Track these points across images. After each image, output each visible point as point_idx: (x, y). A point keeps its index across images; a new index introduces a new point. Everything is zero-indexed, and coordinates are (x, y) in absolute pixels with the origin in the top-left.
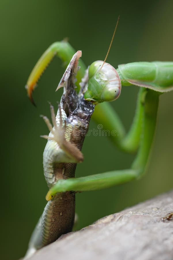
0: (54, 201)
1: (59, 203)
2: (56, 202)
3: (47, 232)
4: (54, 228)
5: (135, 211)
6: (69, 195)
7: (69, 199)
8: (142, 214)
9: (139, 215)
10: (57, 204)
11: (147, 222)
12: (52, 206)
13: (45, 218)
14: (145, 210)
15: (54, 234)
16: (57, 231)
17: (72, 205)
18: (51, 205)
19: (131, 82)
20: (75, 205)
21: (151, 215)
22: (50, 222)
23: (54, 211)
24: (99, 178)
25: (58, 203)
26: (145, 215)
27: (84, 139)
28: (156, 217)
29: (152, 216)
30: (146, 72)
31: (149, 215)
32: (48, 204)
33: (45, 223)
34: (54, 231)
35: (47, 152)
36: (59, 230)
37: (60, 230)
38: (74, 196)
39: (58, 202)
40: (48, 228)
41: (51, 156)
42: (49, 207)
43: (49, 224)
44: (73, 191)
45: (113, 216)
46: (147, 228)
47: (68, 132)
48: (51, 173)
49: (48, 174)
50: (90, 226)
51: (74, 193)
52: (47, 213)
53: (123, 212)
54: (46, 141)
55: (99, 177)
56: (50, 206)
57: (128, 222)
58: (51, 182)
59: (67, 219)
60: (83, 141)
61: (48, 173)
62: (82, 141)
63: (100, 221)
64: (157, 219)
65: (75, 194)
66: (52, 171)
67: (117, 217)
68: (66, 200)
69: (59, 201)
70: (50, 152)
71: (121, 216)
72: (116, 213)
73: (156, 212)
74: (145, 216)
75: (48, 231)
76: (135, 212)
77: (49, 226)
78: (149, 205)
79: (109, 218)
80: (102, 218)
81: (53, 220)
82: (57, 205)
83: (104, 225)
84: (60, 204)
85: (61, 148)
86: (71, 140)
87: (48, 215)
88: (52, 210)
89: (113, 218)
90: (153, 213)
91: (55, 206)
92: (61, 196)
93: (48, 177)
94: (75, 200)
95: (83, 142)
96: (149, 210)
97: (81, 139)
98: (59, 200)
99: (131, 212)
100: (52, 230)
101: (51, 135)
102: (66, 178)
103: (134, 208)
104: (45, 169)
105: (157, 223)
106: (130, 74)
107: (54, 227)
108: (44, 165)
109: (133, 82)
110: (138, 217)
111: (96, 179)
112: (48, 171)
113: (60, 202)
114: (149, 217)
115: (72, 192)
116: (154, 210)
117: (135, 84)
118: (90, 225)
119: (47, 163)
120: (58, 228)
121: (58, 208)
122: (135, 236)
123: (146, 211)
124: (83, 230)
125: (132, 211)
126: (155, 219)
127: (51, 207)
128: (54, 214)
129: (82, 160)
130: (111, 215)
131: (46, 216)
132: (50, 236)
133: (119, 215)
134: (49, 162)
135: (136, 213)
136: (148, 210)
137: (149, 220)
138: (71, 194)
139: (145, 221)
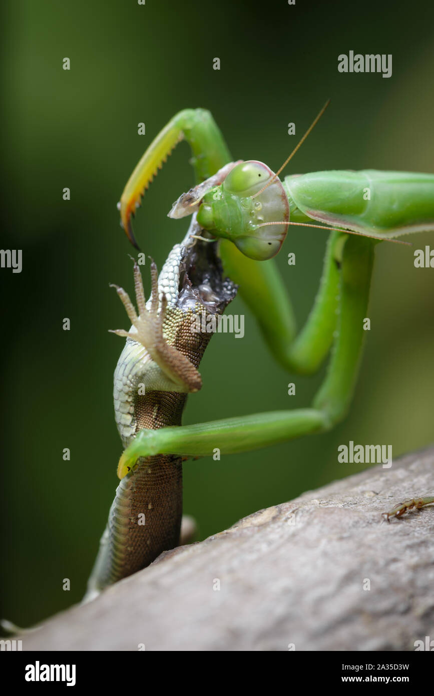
0: (134, 478)
1: (146, 481)
2: (137, 480)
3: (121, 547)
4: (136, 539)
5: (326, 498)
6: (166, 464)
7: (166, 473)
8: (340, 506)
9: (335, 508)
10: (141, 484)
11: (351, 522)
12: (130, 488)
13: (114, 515)
14: (346, 496)
15: (135, 553)
16: (142, 545)
17: (175, 487)
18: (127, 485)
19: (313, 215)
20: (182, 487)
21: (360, 508)
22: (126, 525)
23: (134, 499)
24: (235, 426)
25: (142, 482)
26: (347, 507)
27: (207, 344)
28: (372, 511)
29: (363, 511)
30: (346, 194)
31: (357, 506)
32: (121, 484)
33: (116, 527)
34: (136, 545)
35: (123, 366)
36: (146, 543)
37: (148, 542)
38: (180, 468)
39: (144, 480)
40: (122, 538)
41: (130, 376)
42: (123, 490)
43: (123, 529)
44: (176, 455)
45: (277, 509)
46: (350, 537)
47: (172, 324)
48: (129, 413)
49: (123, 416)
50: (225, 531)
51: (178, 460)
52: (119, 504)
53: (298, 500)
54: (122, 342)
55: (234, 424)
56: (124, 488)
57: (309, 524)
58: (127, 434)
59: (164, 519)
60: (205, 347)
61: (123, 413)
62: (201, 348)
63: (247, 520)
64: (374, 516)
65: (181, 462)
66: (132, 410)
67: (285, 512)
68: (161, 476)
69: (144, 478)
70: (129, 367)
71: (294, 509)
72: (284, 504)
73: (371, 500)
74: (346, 510)
75: (123, 544)
76: (325, 502)
77: (123, 534)
78: (357, 484)
79: (267, 514)
80: (252, 515)
81: (132, 521)
82: (140, 486)
83: (256, 528)
84: (146, 485)
85: (152, 358)
86: (177, 343)
87: (121, 508)
88: (129, 497)
89: (277, 514)
90: (365, 502)
91: (136, 488)
92: (150, 466)
93: (123, 422)
94: (181, 477)
95: (204, 351)
96: (356, 497)
97: (200, 343)
98: (145, 476)
99: (317, 502)
100: (130, 542)
101: (133, 330)
102: (161, 426)
103: (323, 492)
104: (117, 405)
105: (374, 524)
106: (310, 198)
107: (136, 537)
108: (116, 395)
109: (316, 216)
110: (332, 513)
111: (228, 427)
112: (121, 410)
113: (146, 479)
114: (355, 511)
115: (175, 457)
116: (367, 495)
117: (322, 219)
118: (226, 529)
119: (121, 391)
120: (143, 538)
121: (144, 492)
122: (325, 554)
123: (351, 499)
124: (211, 540)
125: (318, 499)
126: (369, 515)
127: (128, 490)
128: (136, 506)
129: (197, 386)
130: (273, 508)
131: (117, 510)
132: (128, 557)
133: (290, 507)
134: (127, 389)
135: (327, 502)
136: (353, 497)
137: (356, 519)
138: (171, 462)
139: (348, 520)
